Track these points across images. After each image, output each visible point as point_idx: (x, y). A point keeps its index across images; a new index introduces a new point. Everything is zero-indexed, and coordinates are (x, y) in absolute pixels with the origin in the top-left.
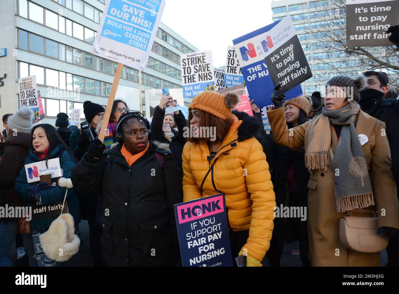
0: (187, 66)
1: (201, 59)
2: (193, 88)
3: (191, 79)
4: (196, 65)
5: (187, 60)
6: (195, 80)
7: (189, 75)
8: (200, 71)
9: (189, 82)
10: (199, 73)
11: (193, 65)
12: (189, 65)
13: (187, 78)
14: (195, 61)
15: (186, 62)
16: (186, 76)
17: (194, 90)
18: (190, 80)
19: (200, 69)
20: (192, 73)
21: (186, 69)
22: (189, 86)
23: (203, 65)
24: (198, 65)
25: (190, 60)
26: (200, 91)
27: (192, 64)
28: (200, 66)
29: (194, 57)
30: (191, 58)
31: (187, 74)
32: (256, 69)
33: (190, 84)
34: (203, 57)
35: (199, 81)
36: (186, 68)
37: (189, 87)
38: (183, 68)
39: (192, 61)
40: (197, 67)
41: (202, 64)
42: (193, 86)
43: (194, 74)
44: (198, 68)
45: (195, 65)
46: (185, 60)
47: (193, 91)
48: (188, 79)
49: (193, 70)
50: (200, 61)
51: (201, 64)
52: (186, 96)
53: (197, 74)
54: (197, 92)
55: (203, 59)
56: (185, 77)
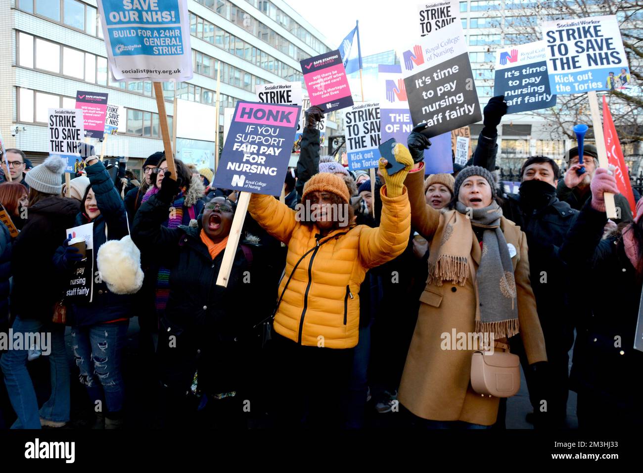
0: (353, 123)
1: (374, 112)
2: (363, 156)
3: (359, 142)
4: (367, 121)
5: (352, 115)
6: (365, 144)
7: (357, 137)
8: (373, 131)
9: (356, 148)
10: (371, 134)
11: (362, 123)
12: (355, 121)
13: (353, 141)
14: (364, 116)
15: (352, 116)
16: (352, 139)
17: (364, 159)
18: (357, 144)
19: (372, 128)
20: (361, 134)
21: (352, 128)
22: (357, 153)
23: (376, 122)
24: (369, 122)
25: (357, 114)
26: (373, 161)
27: (360, 121)
28: (372, 123)
29: (363, 109)
30: (359, 112)
31: (353, 136)
32: (401, 118)
33: (358, 150)
34: (376, 109)
35: (372, 145)
36: (351, 126)
37: (356, 155)
38: (347, 126)
39: (359, 116)
40: (368, 124)
41: (376, 120)
42: (363, 153)
43: (364, 135)
44: (369, 127)
45: (365, 121)
46: (350, 115)
47: (364, 161)
48: (356, 143)
49: (362, 129)
50: (371, 116)
51: (374, 121)
52: (353, 168)
53: (368, 136)
54: (369, 162)
55: (377, 113)
56: (350, 140)
